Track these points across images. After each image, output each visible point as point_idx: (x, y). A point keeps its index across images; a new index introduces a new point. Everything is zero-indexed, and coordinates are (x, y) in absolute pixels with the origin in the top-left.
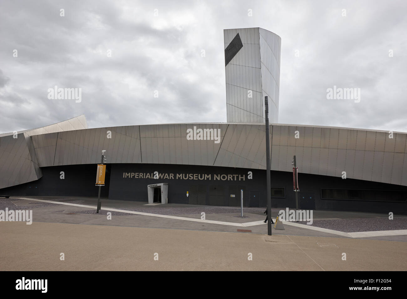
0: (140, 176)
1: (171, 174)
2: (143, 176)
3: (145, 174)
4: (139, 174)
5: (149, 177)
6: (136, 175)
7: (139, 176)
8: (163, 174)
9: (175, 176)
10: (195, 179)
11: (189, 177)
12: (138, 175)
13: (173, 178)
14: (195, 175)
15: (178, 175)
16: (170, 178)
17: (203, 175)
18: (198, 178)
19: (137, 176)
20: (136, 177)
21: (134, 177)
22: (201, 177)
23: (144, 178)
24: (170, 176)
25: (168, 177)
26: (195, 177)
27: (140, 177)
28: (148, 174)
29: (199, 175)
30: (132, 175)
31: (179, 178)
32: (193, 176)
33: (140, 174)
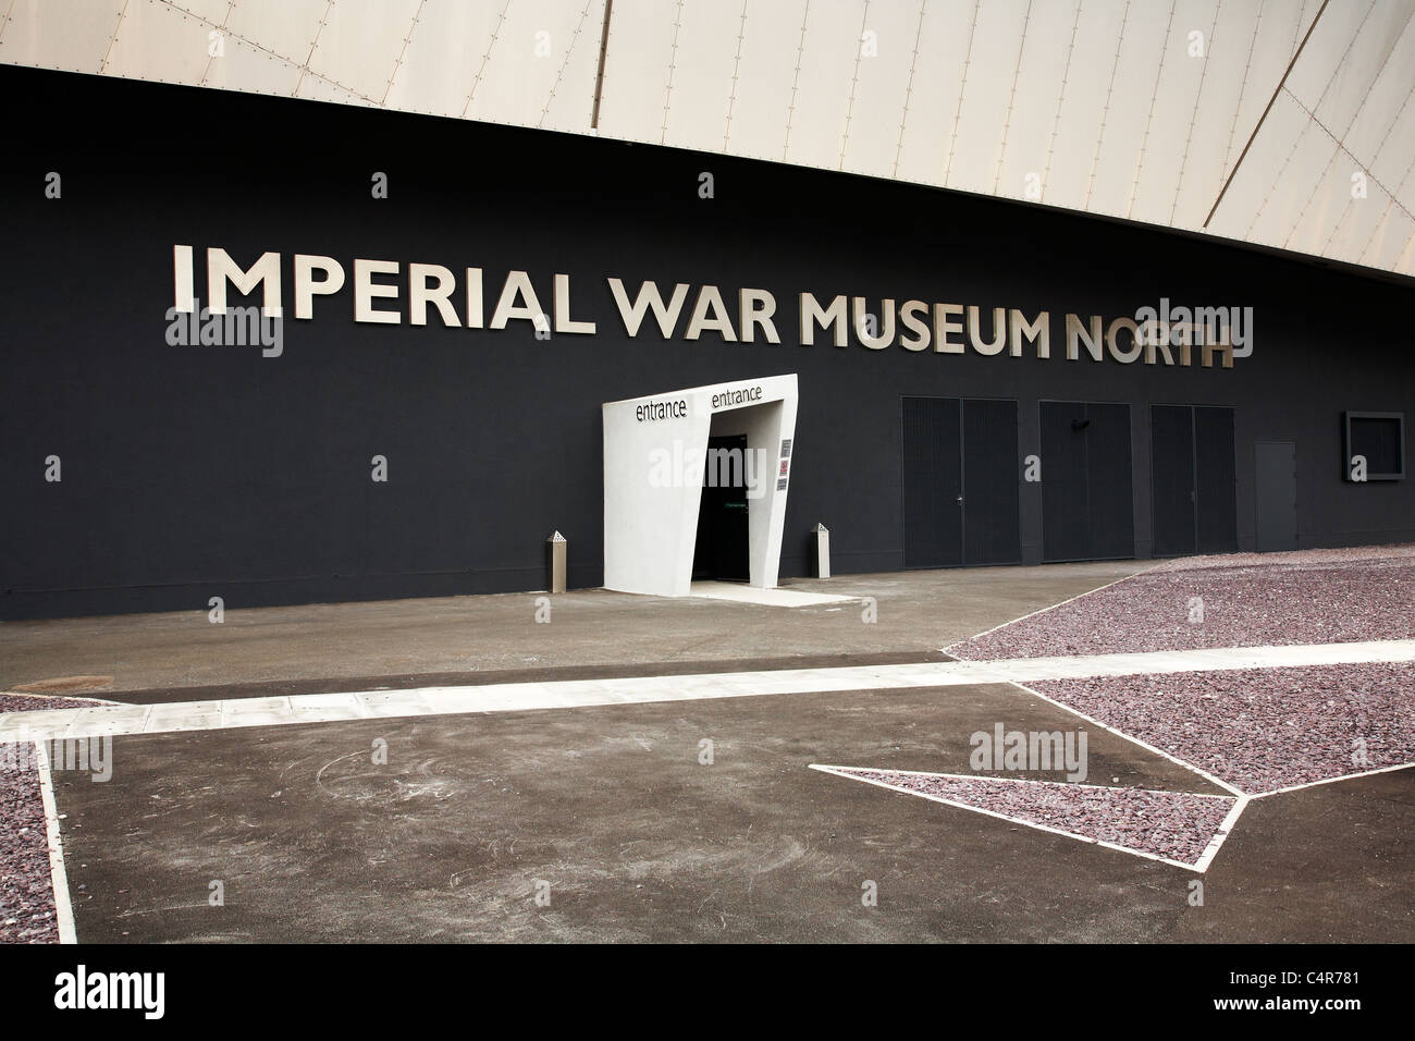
0: (419, 296)
1: (748, 296)
2: (459, 299)
3: (475, 277)
4: (402, 280)
5: (534, 312)
6: (365, 291)
7: (402, 303)
8: (681, 291)
9: (787, 318)
10: (943, 346)
11: (901, 328)
12: (392, 291)
13: (773, 336)
14: (943, 309)
15: (809, 304)
16: (748, 335)
17: (1000, 313)
18: (963, 338)
19: (378, 303)
20: (364, 313)
21: (337, 306)
22: (988, 336)
23: (476, 319)
24: (748, 317)
25: (723, 323)
26: (944, 327)
27: (419, 317)
28: (518, 280)
29: (974, 311)
30: (306, 289)
31: (824, 334)
32: (928, 319)
33: (419, 272)
